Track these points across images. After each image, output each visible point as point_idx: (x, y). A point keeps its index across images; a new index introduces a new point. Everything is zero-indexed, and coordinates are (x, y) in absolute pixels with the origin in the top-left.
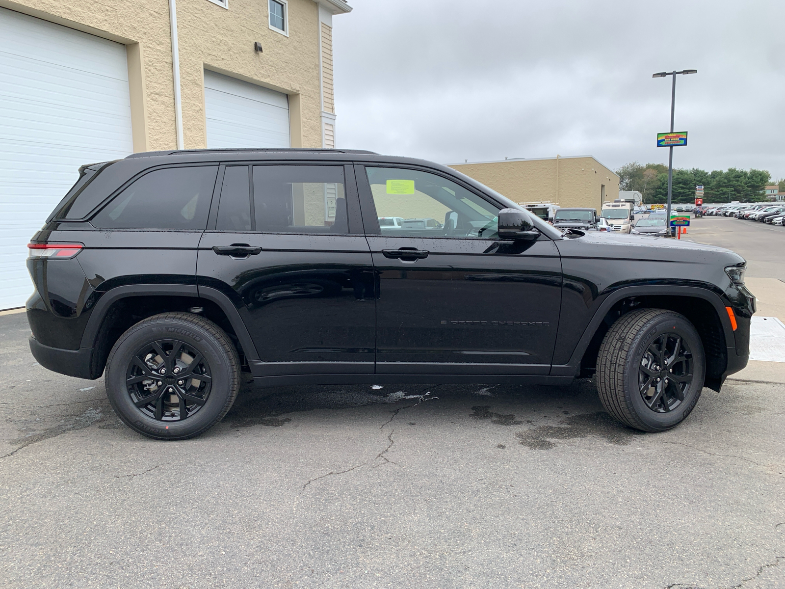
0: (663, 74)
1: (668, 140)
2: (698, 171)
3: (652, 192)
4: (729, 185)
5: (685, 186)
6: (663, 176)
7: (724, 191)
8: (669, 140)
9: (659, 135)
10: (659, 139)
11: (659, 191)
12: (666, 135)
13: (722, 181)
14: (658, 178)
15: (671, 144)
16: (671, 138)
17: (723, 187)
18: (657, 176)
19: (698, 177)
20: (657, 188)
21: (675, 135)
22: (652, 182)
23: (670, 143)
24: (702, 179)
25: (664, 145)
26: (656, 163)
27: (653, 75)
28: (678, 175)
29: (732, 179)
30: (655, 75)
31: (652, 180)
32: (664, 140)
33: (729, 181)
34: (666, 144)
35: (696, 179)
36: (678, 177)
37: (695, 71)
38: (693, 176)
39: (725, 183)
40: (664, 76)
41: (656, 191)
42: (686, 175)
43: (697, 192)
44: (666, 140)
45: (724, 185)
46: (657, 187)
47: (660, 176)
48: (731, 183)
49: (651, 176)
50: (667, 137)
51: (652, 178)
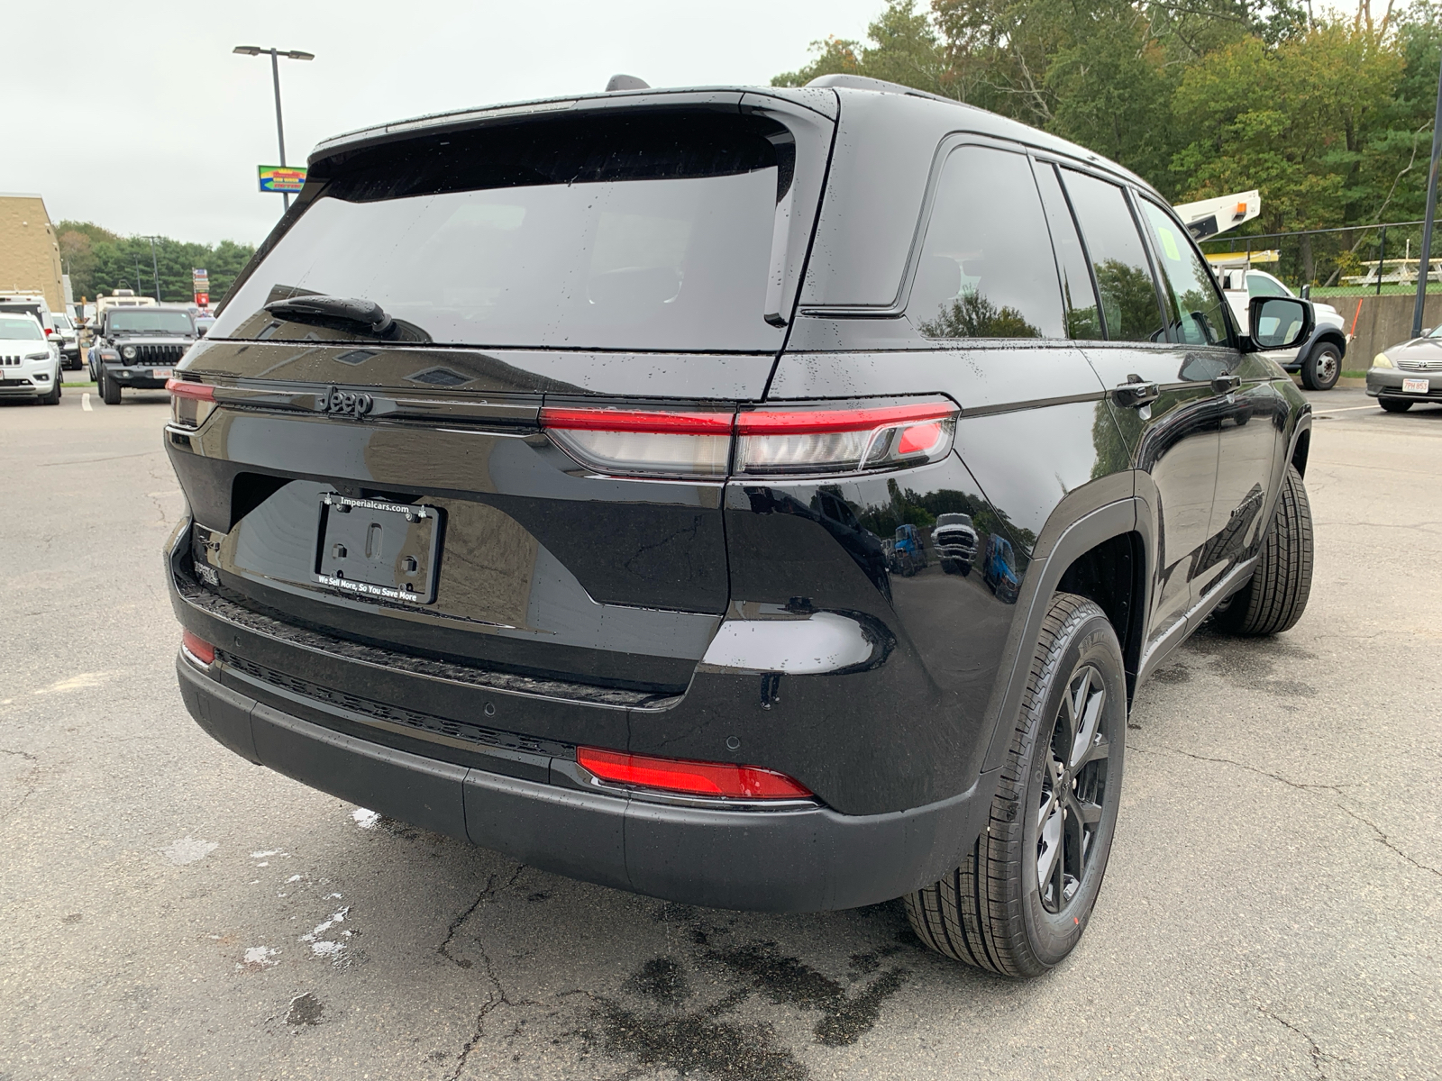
0: (254, 51)
1: (278, 179)
2: (168, 242)
3: (86, 277)
4: (227, 271)
5: (146, 269)
6: (101, 247)
7: (220, 281)
8: (281, 180)
9: (262, 169)
10: (263, 177)
11: (99, 277)
12: (275, 170)
13: (213, 263)
14: (94, 250)
15: (286, 188)
16: (285, 176)
17: (217, 273)
18: (90, 246)
19: (171, 253)
20: (95, 271)
21: (290, 172)
22: (83, 258)
23: (284, 186)
24: (178, 257)
25: (272, 188)
26: (82, 221)
27: (237, 48)
28: (132, 246)
29: (230, 260)
30: (239, 50)
31: (81, 254)
32: (271, 180)
33: (226, 263)
34: (277, 188)
35: (167, 256)
36: (133, 250)
37: (310, 56)
38: (161, 250)
39: (219, 266)
40: (254, 54)
41: (94, 277)
42: (148, 249)
43: (197, 282)
44: (275, 179)
45: (218, 270)
46: (93, 268)
47: (96, 247)
48: (230, 267)
49: (78, 246)
50: (277, 175)
51: (79, 251)
